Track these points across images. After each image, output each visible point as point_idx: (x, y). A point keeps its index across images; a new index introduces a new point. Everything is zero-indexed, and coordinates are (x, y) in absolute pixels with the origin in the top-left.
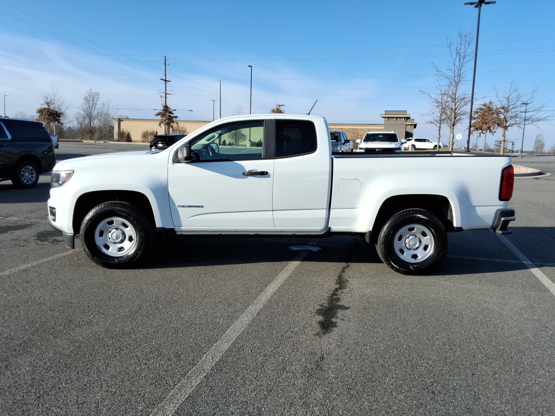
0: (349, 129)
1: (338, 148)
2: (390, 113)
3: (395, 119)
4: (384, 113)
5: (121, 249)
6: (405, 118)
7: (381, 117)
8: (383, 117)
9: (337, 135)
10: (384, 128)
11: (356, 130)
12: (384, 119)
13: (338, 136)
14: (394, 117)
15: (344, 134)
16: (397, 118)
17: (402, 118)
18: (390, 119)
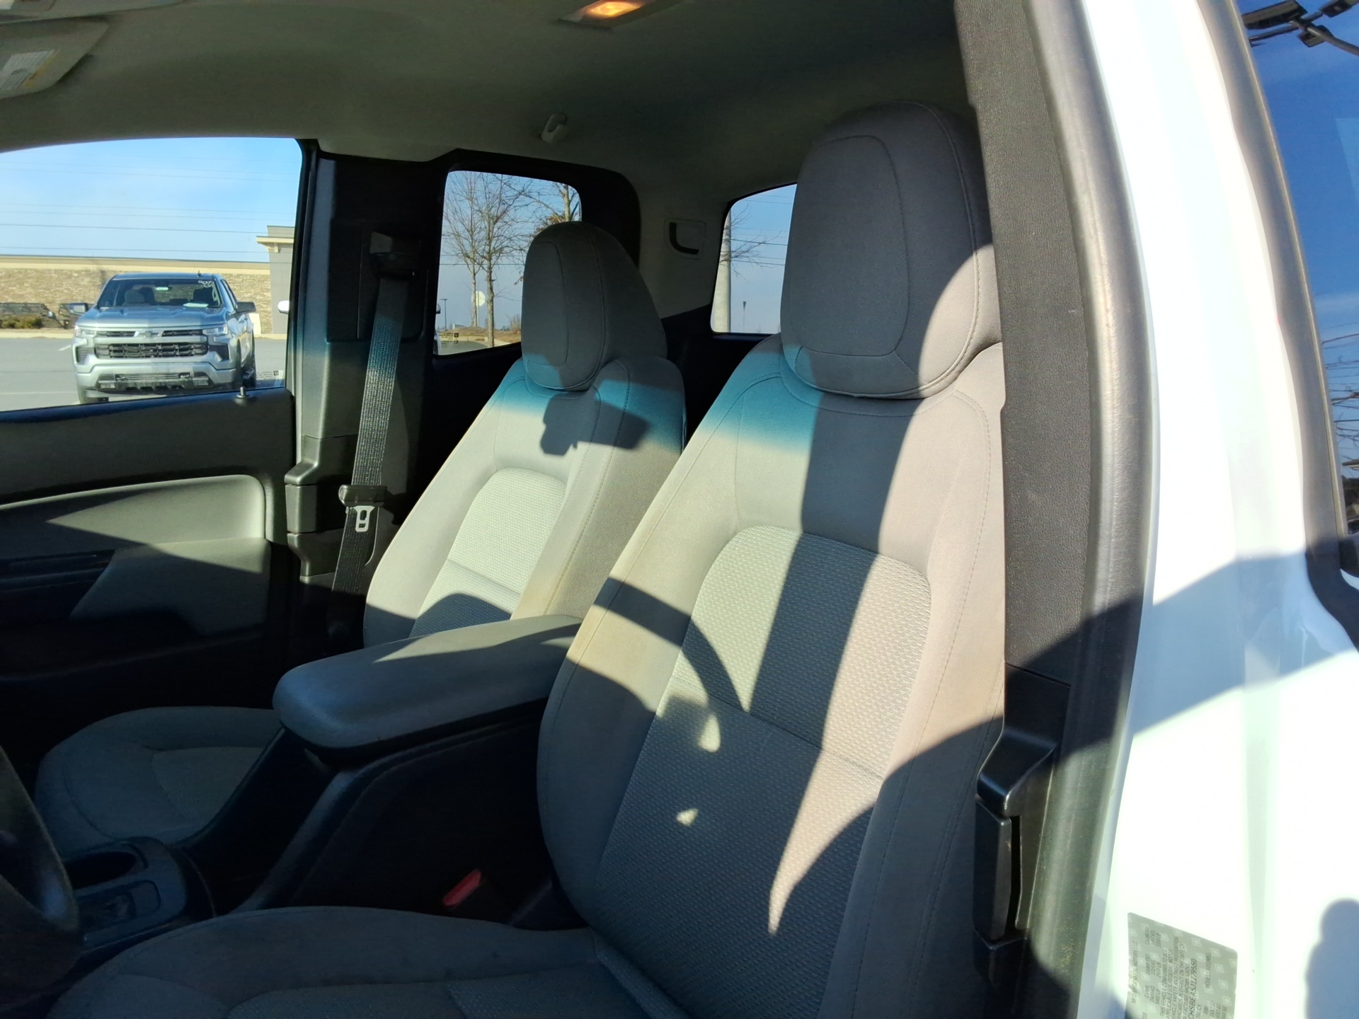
1: (225, 331)
4: (265, 232)
8: (266, 244)
9: (205, 284)
10: (271, 272)
12: (267, 248)
13: (211, 288)
15: (224, 282)
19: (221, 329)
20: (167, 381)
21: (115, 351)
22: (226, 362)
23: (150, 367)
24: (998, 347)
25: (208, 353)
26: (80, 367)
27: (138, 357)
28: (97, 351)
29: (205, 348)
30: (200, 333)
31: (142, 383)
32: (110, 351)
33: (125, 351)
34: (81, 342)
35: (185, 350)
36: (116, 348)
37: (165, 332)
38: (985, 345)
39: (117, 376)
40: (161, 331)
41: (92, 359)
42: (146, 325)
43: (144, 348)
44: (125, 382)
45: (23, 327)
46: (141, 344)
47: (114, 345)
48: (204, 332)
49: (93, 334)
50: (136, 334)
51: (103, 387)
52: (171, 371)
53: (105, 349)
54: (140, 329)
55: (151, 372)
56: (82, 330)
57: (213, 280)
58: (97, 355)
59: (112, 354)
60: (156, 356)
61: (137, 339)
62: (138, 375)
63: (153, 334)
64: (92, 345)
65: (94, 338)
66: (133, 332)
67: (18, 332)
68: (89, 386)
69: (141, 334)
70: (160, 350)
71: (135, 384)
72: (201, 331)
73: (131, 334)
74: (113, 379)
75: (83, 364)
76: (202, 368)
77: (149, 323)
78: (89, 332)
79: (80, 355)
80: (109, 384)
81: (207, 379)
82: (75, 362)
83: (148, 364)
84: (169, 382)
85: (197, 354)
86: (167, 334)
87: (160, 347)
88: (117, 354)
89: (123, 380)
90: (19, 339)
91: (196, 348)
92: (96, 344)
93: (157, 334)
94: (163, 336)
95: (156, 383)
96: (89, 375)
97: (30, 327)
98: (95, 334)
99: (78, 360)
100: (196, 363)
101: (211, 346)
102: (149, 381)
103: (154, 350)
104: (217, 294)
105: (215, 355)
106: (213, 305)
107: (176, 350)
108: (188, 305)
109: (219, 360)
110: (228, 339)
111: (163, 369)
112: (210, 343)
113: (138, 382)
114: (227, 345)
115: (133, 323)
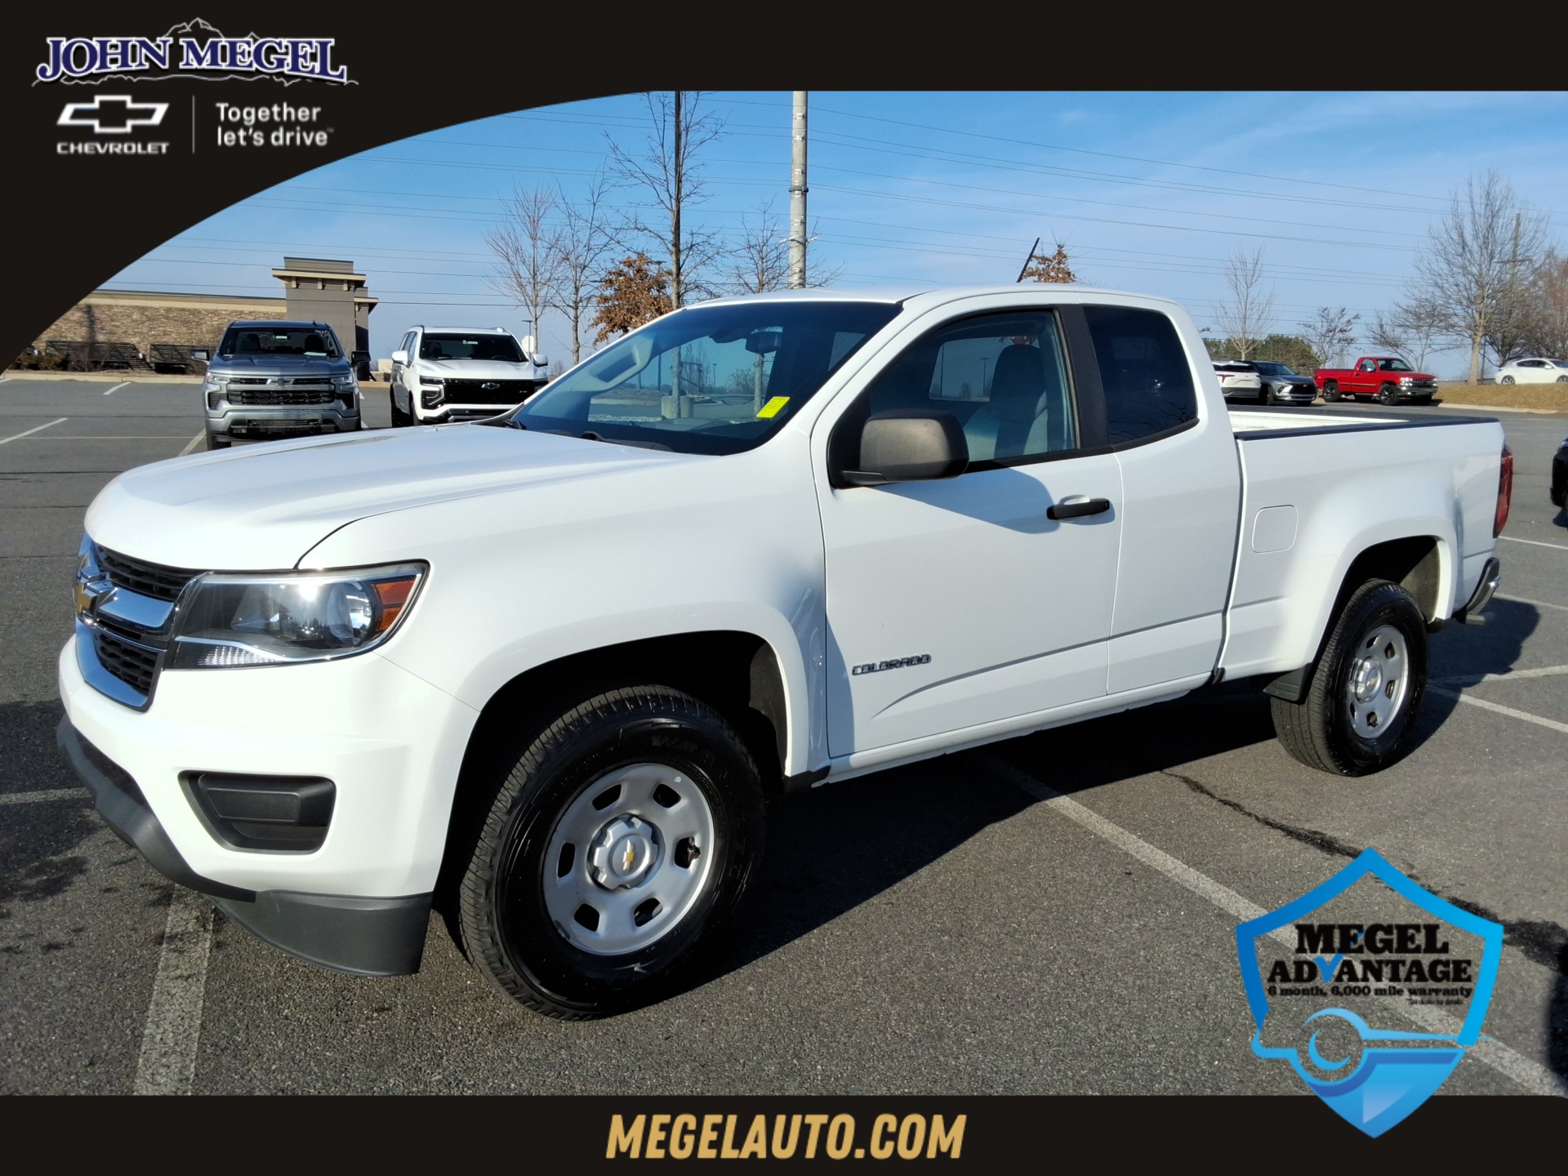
0: (169, 310)
1: (350, 380)
2: (302, 265)
3: (320, 286)
4: (282, 265)
5: (646, 910)
6: (349, 282)
7: (274, 276)
8: (282, 278)
10: (288, 310)
11: (194, 312)
12: (283, 283)
14: (315, 280)
16: (324, 281)
17: (341, 282)
18: (302, 285)
19: (347, 378)
20: (297, 427)
21: (247, 398)
22: (350, 410)
23: (282, 413)
24: (1046, 410)
25: (336, 401)
26: (212, 413)
27: (270, 404)
28: (230, 397)
29: (333, 396)
30: (327, 381)
31: (273, 429)
32: (243, 397)
33: (258, 397)
34: (213, 388)
35: (313, 398)
36: (249, 395)
37: (296, 380)
38: (1045, 409)
39: (250, 421)
40: (292, 379)
41: (225, 405)
42: (279, 373)
43: (276, 395)
44: (257, 427)
45: (46, 369)
46: (273, 391)
47: (246, 392)
48: (332, 381)
49: (226, 380)
50: (269, 381)
51: (235, 432)
52: (301, 418)
53: (237, 395)
54: (271, 378)
55: (282, 418)
56: (214, 377)
57: (328, 330)
58: (230, 402)
59: (245, 400)
60: (286, 403)
61: (270, 386)
62: (269, 420)
63: (285, 382)
64: (224, 391)
65: (227, 385)
66: (266, 380)
67: (47, 374)
68: (221, 430)
69: (273, 382)
70: (290, 398)
71: (267, 429)
72: (329, 379)
73: (263, 381)
74: (245, 425)
75: (215, 409)
76: (329, 415)
77: (281, 371)
78: (221, 379)
79: (213, 400)
80: (241, 429)
81: (334, 426)
82: (208, 408)
83: (280, 410)
84: (299, 428)
85: (325, 402)
86: (297, 382)
87: (291, 395)
88: (250, 401)
89: (254, 425)
90: (47, 381)
91: (324, 396)
92: (228, 391)
93: (288, 382)
94: (294, 384)
95: (286, 429)
96: (222, 420)
97: (53, 369)
98: (229, 381)
99: (210, 406)
100: (324, 410)
101: (338, 394)
102: (280, 427)
103: (285, 398)
104: (333, 343)
105: (342, 402)
106: (331, 354)
107: (306, 398)
108: (308, 353)
109: (344, 407)
110: (353, 388)
111: (293, 415)
112: (337, 391)
113: (270, 427)
114: (352, 393)
115: (266, 371)
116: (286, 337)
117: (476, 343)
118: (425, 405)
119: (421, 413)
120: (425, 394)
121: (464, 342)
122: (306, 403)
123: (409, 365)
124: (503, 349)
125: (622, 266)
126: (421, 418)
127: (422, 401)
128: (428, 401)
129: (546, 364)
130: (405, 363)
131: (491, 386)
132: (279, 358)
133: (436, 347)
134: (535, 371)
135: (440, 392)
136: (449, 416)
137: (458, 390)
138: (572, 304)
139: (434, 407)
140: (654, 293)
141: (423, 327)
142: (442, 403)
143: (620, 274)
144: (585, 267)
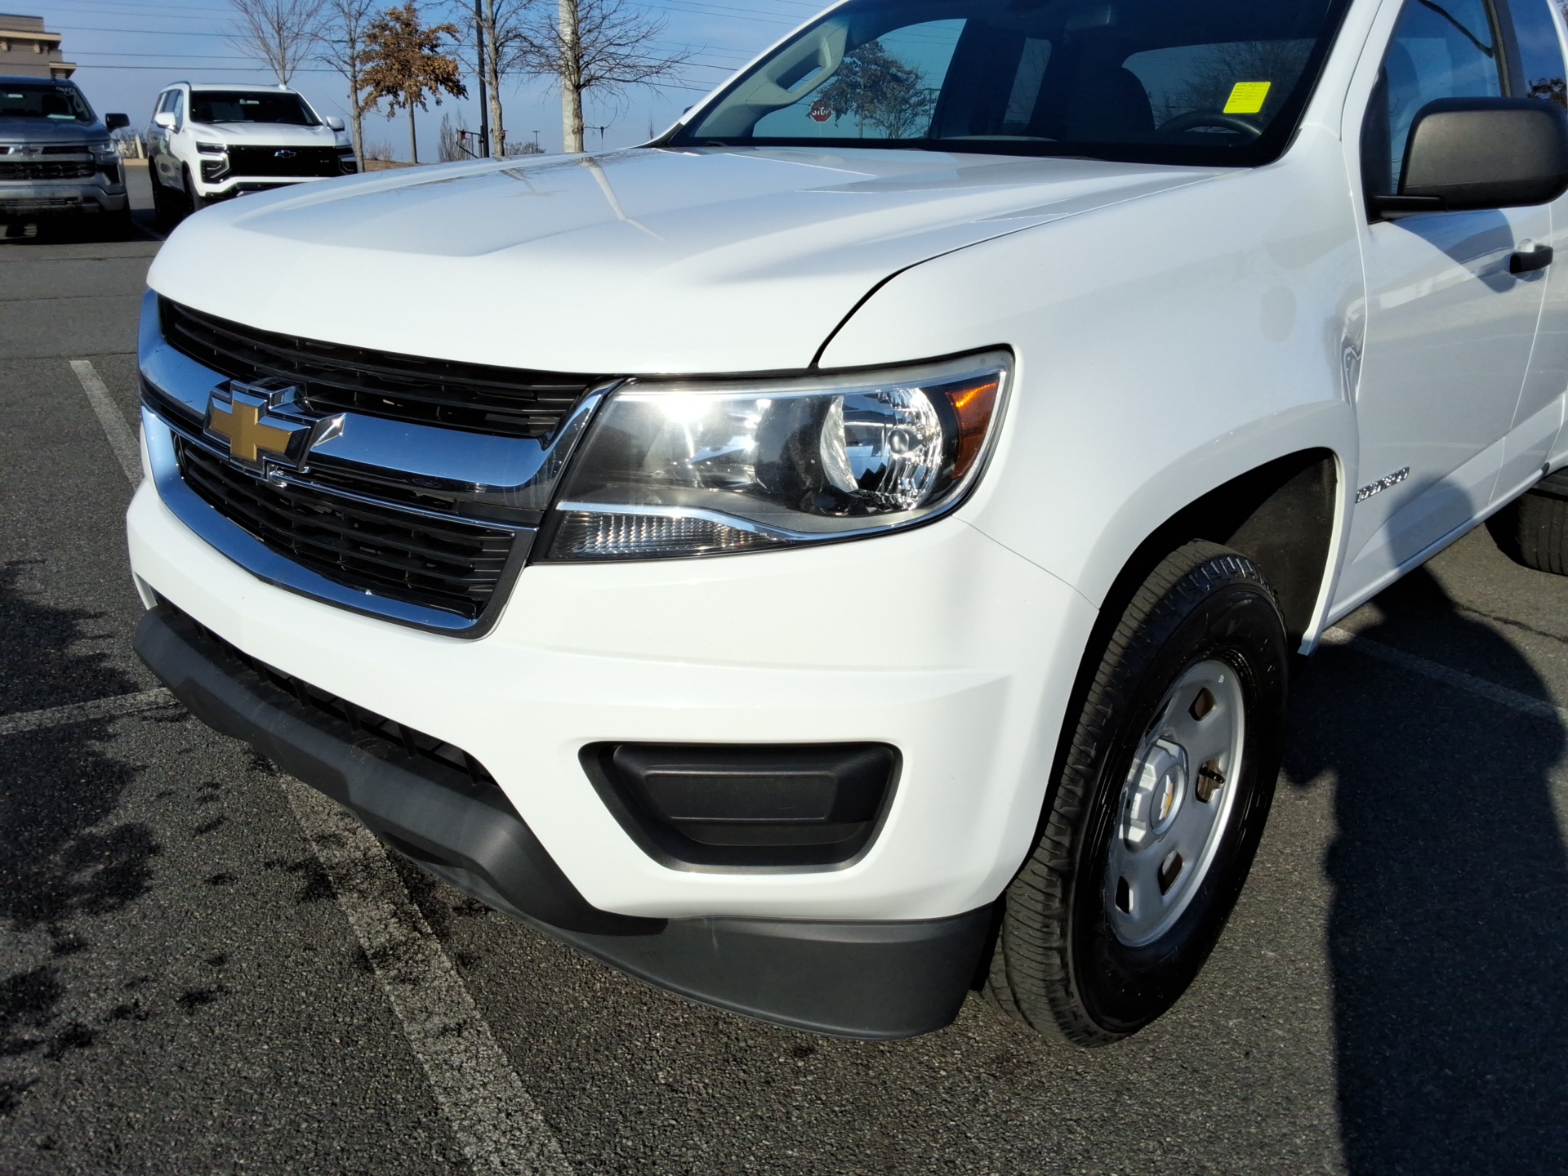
1: (112, 148)
3: (4, 47)
6: (42, 43)
16: (9, 41)
17: (31, 42)
19: (108, 145)
20: (53, 207)
22: (116, 185)
25: (97, 175)
27: (15, 178)
29: (92, 168)
30: (84, 150)
31: (23, 210)
35: (69, 171)
37: (46, 148)
40: (41, 148)
42: (23, 140)
43: (21, 167)
46: (18, 163)
48: (90, 149)
50: (11, 150)
54: (13, 146)
57: (70, 87)
60: (35, 178)
61: (12, 156)
63: (31, 151)
66: (8, 149)
69: (17, 151)
70: (40, 171)
71: (15, 211)
72: (86, 147)
76: (91, 191)
77: (24, 138)
85: (83, 175)
86: (47, 151)
87: (41, 166)
91: (82, 168)
93: (36, 151)
94: (43, 153)
100: (83, 185)
101: (99, 166)
102: (30, 207)
103: (33, 171)
104: (81, 103)
105: (104, 176)
106: (80, 116)
107: (60, 170)
108: (52, 116)
109: (108, 182)
110: (116, 159)
111: (47, 193)
112: (98, 163)
113: (19, 208)
114: (116, 165)
115: (6, 137)
116: (20, 96)
117: (257, 102)
118: (207, 178)
119: (202, 188)
120: (205, 165)
121: (242, 102)
122: (61, 178)
123: (177, 130)
124: (288, 110)
125: (388, 18)
126: (202, 194)
127: (203, 174)
128: (210, 172)
129: (343, 129)
130: (171, 127)
131: (286, 154)
132: (19, 122)
133: (208, 107)
134: (336, 138)
135: (223, 163)
136: (238, 191)
137: (245, 160)
138: (347, 59)
139: (216, 181)
140: (426, 51)
141: (187, 83)
142: (225, 176)
143: (384, 27)
144: (360, 15)
